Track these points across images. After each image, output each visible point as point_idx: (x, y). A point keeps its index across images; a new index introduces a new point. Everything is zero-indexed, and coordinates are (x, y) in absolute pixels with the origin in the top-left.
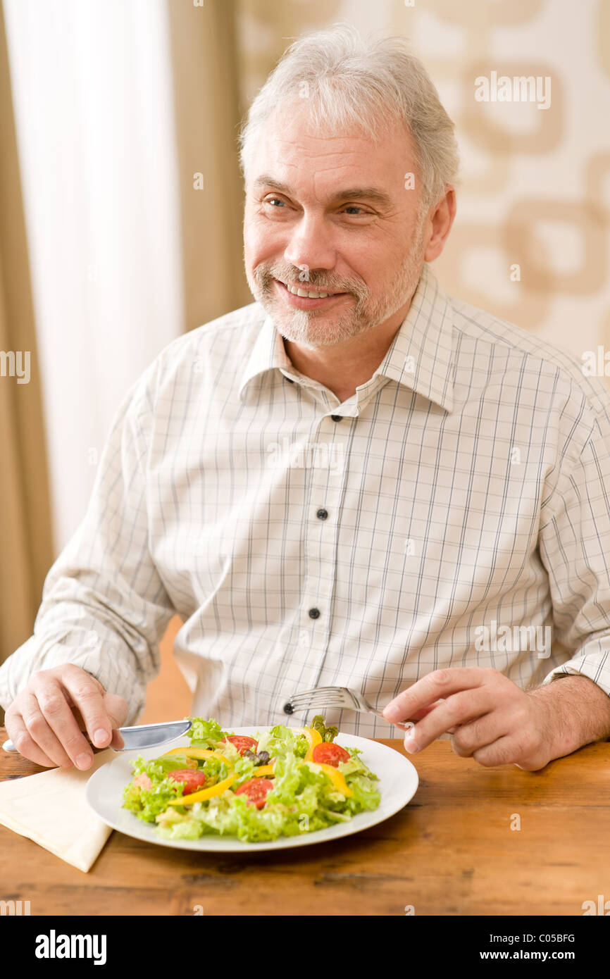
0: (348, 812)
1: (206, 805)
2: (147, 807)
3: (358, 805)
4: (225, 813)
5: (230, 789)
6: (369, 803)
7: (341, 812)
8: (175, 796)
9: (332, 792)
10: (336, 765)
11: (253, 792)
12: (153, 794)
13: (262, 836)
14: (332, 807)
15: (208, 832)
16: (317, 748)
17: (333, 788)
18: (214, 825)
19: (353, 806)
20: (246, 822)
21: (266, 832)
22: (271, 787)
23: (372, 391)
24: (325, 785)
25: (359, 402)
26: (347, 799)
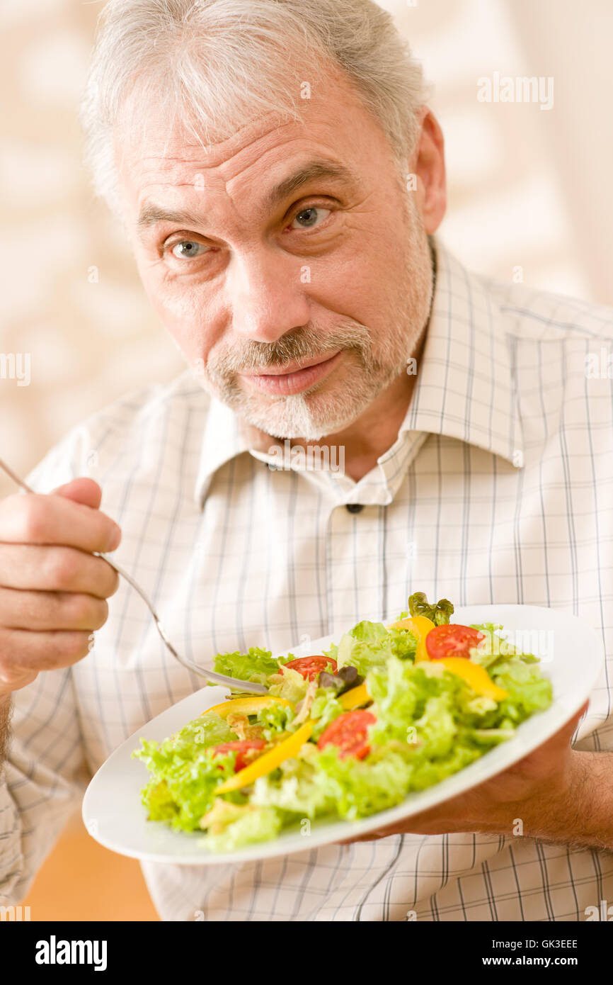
0: (507, 724)
1: (277, 777)
2: (185, 807)
3: (520, 707)
4: (310, 782)
5: (310, 741)
6: (537, 701)
7: (496, 726)
8: (224, 779)
9: (473, 698)
10: (466, 654)
11: (345, 736)
12: (188, 782)
13: (379, 804)
14: (478, 723)
15: (290, 821)
16: (429, 636)
17: (472, 693)
18: (297, 806)
19: (514, 713)
20: (348, 785)
21: (384, 795)
22: (372, 719)
23: (405, 460)
24: (456, 692)
25: (388, 481)
26: (499, 704)
